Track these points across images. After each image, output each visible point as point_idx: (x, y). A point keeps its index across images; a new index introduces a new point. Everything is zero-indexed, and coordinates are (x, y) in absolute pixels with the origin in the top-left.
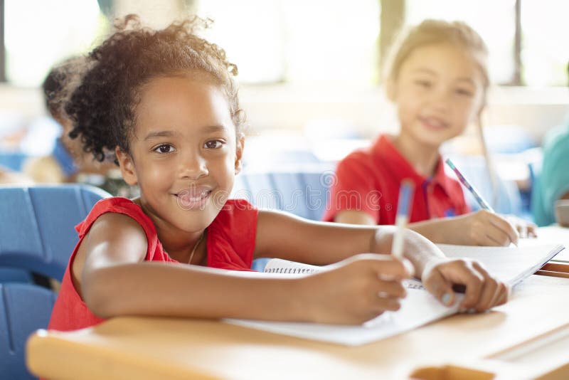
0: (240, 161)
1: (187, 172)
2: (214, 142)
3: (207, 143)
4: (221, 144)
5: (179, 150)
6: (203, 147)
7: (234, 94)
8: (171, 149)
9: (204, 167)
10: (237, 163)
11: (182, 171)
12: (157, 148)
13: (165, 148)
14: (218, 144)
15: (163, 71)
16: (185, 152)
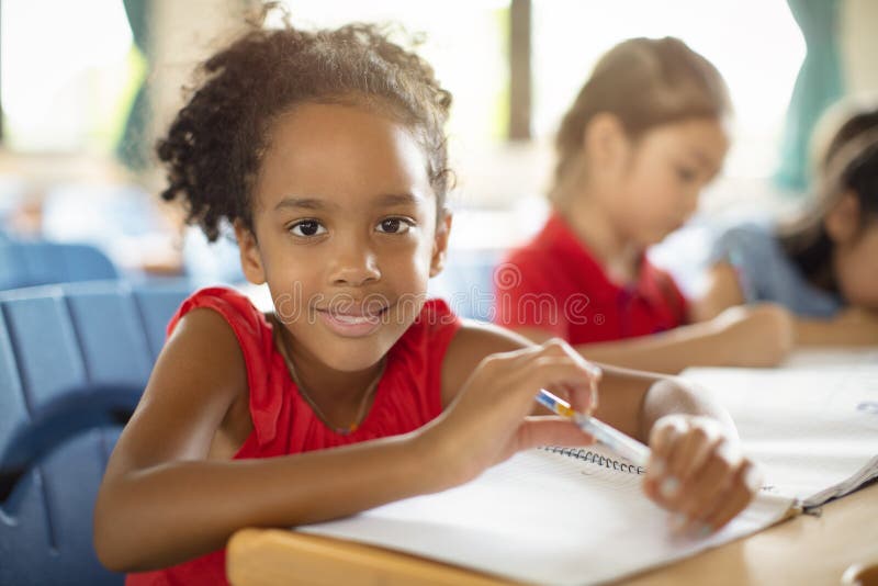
0: (442, 255)
1: (345, 271)
2: (396, 221)
3: (383, 223)
4: (407, 226)
5: (332, 232)
6: (375, 230)
7: (439, 144)
8: (320, 230)
9: (372, 266)
10: (435, 259)
11: (335, 270)
12: (293, 227)
13: (309, 227)
14: (403, 226)
15: (314, 93)
16: (343, 237)
